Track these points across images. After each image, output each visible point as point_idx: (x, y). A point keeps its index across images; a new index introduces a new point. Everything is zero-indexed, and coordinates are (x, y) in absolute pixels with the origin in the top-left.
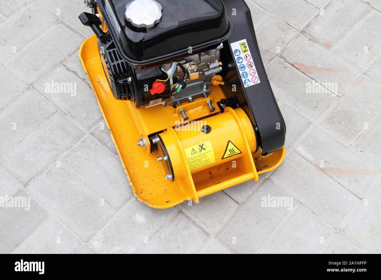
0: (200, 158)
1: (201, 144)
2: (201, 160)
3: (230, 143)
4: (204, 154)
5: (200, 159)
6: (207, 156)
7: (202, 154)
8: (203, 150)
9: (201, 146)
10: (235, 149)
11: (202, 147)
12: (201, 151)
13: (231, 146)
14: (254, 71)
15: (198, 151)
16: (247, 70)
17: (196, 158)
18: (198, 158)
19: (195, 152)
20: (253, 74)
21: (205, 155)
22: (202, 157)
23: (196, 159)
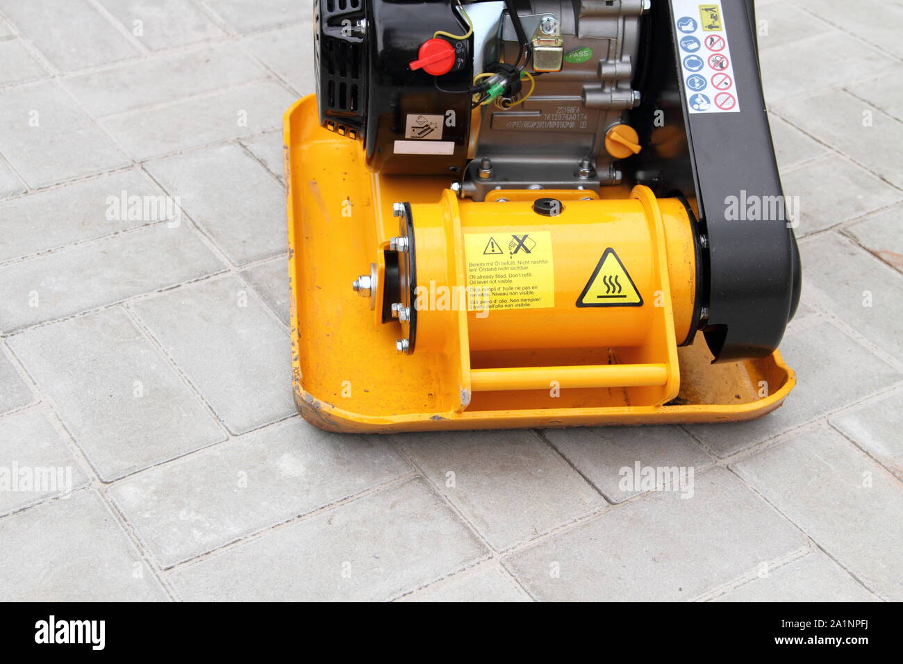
0: (507, 273)
1: (520, 235)
2: (510, 281)
3: (610, 255)
4: (524, 266)
5: (507, 278)
6: (530, 275)
7: (516, 262)
8: (521, 251)
9: (521, 239)
10: (623, 280)
11: (521, 244)
12: (516, 252)
13: (611, 267)
14: (727, 81)
15: (506, 251)
16: (707, 72)
17: (495, 269)
18: (502, 273)
19: (497, 250)
20: (723, 86)
21: (526, 268)
22: (514, 272)
23: (493, 273)
